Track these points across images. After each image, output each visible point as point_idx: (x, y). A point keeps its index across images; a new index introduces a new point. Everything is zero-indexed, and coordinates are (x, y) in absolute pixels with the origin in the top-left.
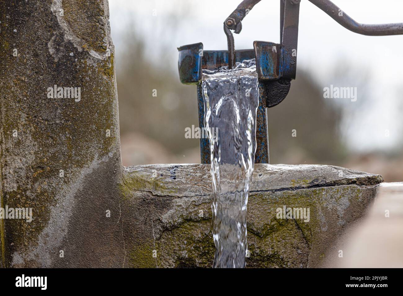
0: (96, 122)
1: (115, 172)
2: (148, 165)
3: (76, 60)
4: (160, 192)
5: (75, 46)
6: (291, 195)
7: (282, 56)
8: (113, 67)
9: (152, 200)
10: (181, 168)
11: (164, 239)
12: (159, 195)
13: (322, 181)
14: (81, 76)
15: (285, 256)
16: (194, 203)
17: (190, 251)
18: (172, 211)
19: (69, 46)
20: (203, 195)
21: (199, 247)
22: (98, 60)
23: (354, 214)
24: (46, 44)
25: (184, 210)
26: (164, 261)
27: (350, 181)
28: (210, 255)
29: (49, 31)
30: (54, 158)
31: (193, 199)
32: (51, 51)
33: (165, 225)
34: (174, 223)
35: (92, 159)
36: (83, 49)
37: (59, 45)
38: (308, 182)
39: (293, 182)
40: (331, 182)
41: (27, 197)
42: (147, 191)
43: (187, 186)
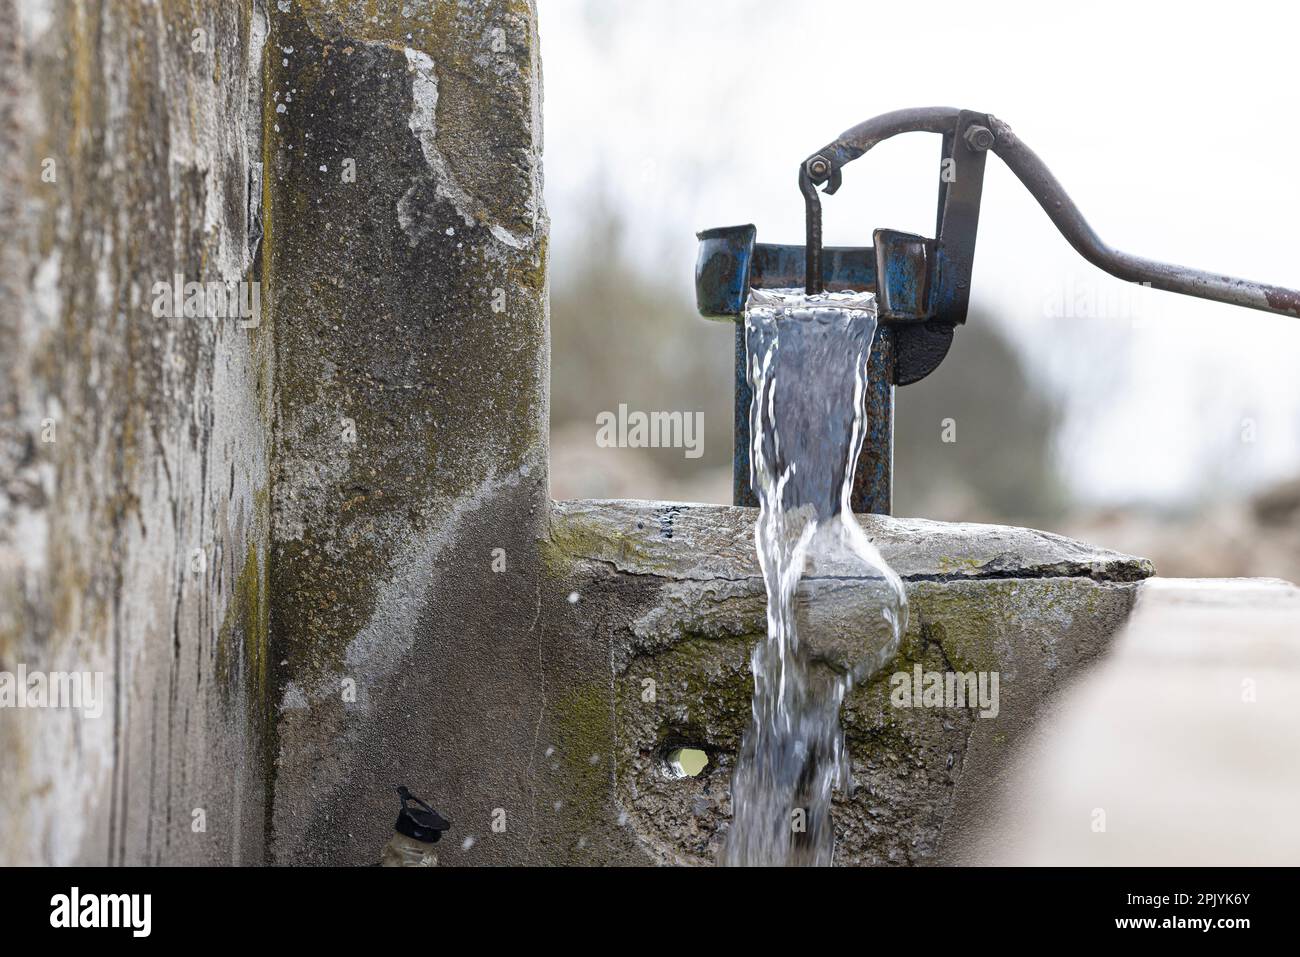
0: (496, 393)
1: (532, 511)
2: (609, 501)
3: (460, 245)
4: (633, 565)
5: (460, 213)
6: (938, 592)
7: (938, 268)
8: (543, 267)
9: (614, 582)
10: (687, 514)
11: (635, 674)
12: (630, 571)
13: (1010, 565)
14: (467, 284)
15: (913, 733)
16: (710, 596)
17: (694, 707)
18: (658, 611)
19: (447, 212)
20: (732, 578)
21: (716, 700)
22: (511, 249)
23: (1082, 646)
24: (394, 205)
25: (687, 610)
26: (632, 726)
27: (1076, 569)
28: (739, 720)
29: (402, 175)
30: (393, 469)
31: (709, 587)
32: (404, 221)
33: (641, 642)
34: (661, 640)
35: (482, 477)
36: (478, 221)
37: (422, 209)
38: (980, 565)
39: (944, 562)
40: (1032, 567)
41: (325, 555)
42: (603, 562)
43: (698, 555)
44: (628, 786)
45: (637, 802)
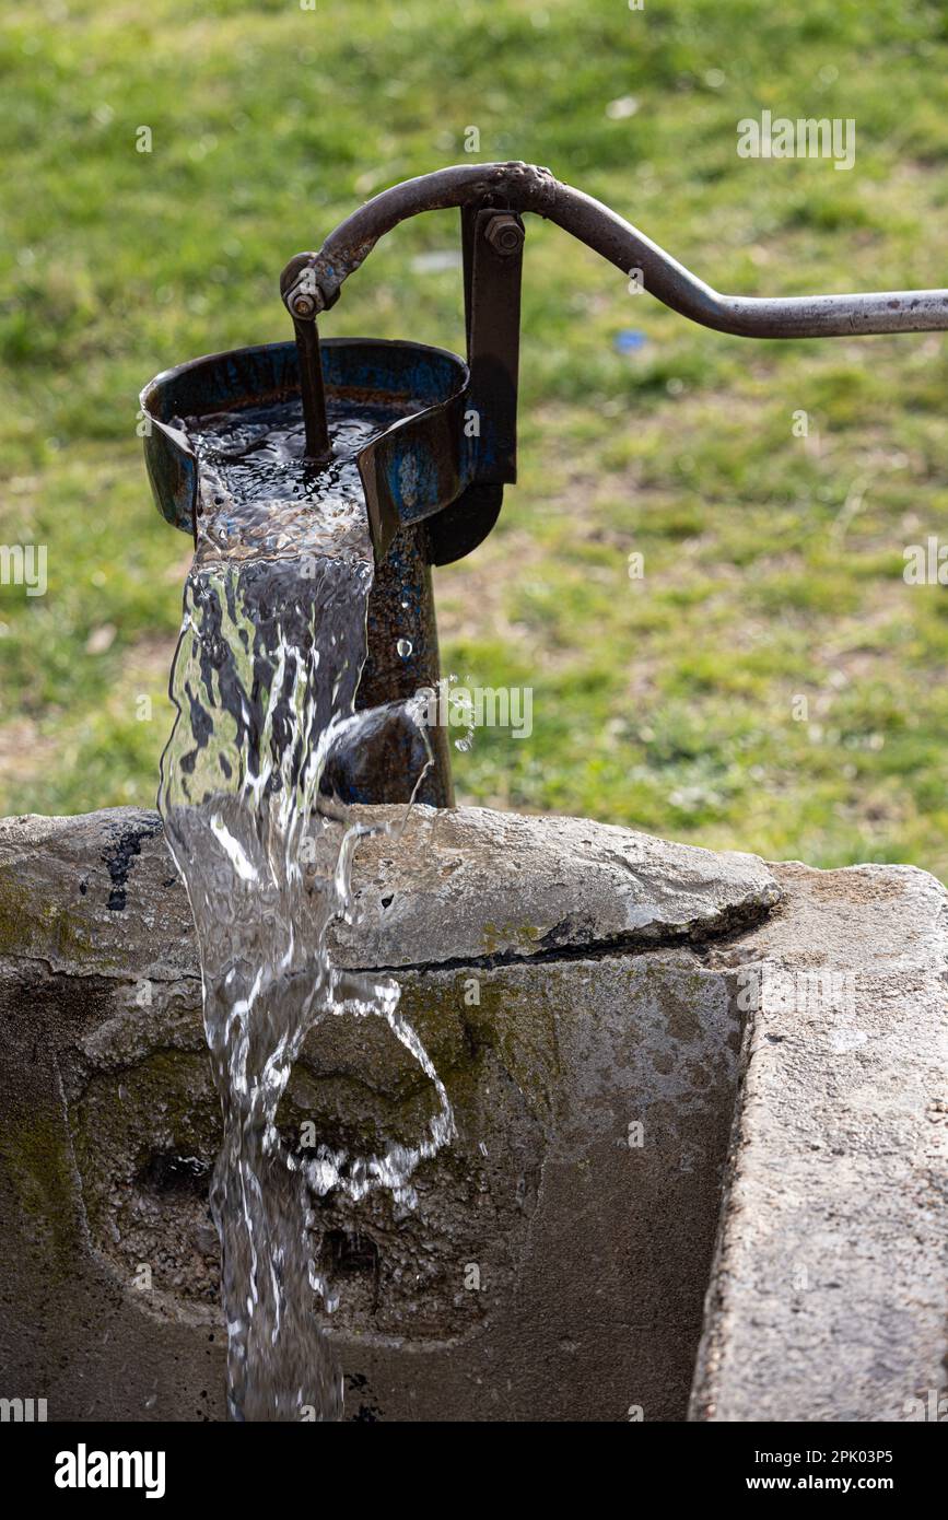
4: (72, 961)
6: (484, 983)
9: (49, 989)
11: (95, 1095)
12: (69, 972)
13: (579, 933)
16: (179, 1002)
17: (179, 1128)
18: (112, 1024)
25: (150, 1021)
26: (101, 1156)
27: (670, 931)
31: (176, 990)
33: (95, 1063)
34: (122, 1059)
38: (539, 937)
39: (488, 933)
40: (609, 935)
42: (32, 958)
43: (159, 940)
44: (106, 1227)
45: (121, 1246)
